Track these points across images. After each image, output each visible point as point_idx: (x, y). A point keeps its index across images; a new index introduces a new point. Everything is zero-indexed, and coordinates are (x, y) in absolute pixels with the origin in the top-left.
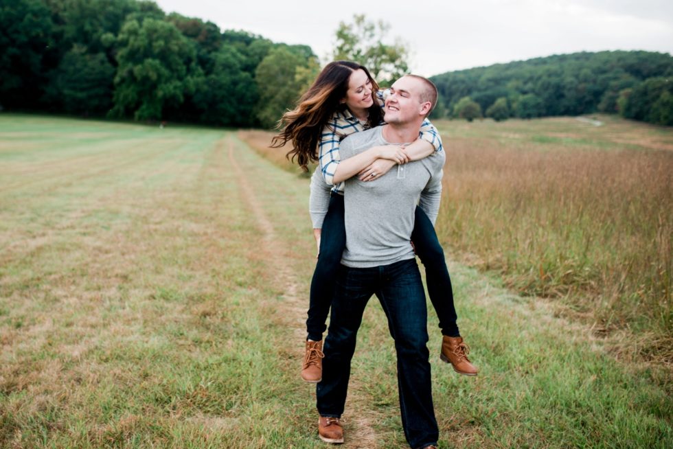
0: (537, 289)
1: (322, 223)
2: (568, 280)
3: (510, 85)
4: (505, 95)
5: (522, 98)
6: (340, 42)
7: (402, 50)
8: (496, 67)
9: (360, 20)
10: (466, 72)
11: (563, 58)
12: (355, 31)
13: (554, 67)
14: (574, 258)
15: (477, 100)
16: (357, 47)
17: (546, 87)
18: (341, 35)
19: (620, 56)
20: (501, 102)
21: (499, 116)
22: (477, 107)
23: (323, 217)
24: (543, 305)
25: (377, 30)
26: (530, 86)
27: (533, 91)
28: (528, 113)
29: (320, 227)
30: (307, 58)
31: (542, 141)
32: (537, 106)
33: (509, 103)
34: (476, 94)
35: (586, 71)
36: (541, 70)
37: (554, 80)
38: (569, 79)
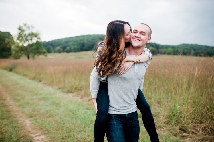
0: (70, 92)
1: (96, 95)
2: (76, 88)
3: (70, 43)
4: (69, 46)
5: (74, 47)
6: (19, 31)
7: (39, 34)
8: (66, 38)
9: (25, 25)
10: (58, 40)
11: (84, 36)
12: (24, 28)
13: (82, 38)
14: (77, 84)
15: (62, 47)
16: (25, 33)
17: (80, 44)
18: (20, 29)
19: (98, 35)
20: (68, 48)
21: (68, 52)
22: (62, 49)
23: (97, 92)
24: (71, 95)
25: (31, 28)
26: (75, 43)
27: (76, 45)
28: (76, 50)
29: (96, 97)
30: (9, 36)
31: (80, 58)
32: (78, 49)
33: (70, 48)
34: (61, 46)
35: (90, 40)
36: (78, 39)
37: (82, 42)
38: (85, 42)
